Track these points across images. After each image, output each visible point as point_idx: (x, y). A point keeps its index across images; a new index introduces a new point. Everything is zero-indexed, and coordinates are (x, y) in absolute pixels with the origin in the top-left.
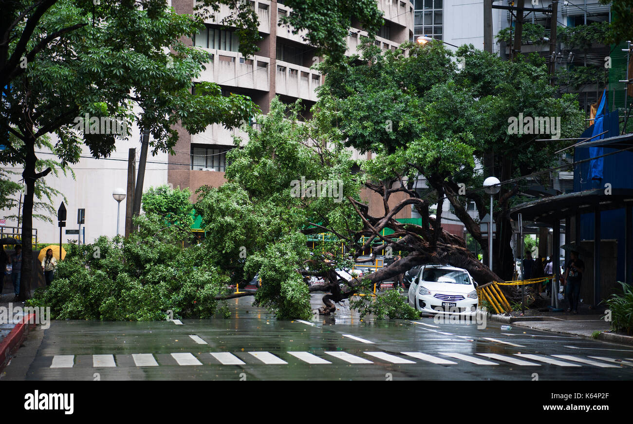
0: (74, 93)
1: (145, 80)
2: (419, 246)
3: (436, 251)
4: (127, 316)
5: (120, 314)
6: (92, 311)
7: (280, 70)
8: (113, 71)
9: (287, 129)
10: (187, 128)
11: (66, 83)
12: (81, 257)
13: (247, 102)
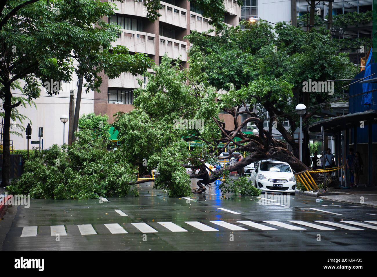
0: (36, 52)
1: (81, 43)
2: (258, 148)
3: (269, 151)
4: (72, 196)
5: (67, 195)
6: (48, 193)
7: (162, 42)
8: (60, 37)
9: (173, 74)
10: (108, 75)
11: (30, 46)
12: (41, 158)
13: (146, 58)
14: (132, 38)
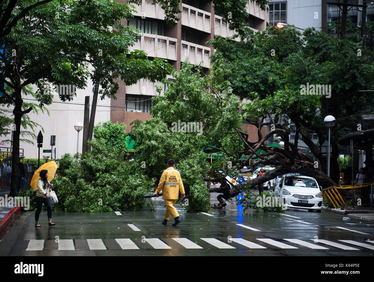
0: (48, 56)
1: (96, 47)
2: (283, 162)
3: (294, 165)
4: (83, 209)
5: (78, 208)
6: (59, 205)
7: (184, 47)
8: (75, 41)
9: (193, 81)
10: (125, 81)
11: (43, 49)
13: (165, 64)
14: (152, 42)
